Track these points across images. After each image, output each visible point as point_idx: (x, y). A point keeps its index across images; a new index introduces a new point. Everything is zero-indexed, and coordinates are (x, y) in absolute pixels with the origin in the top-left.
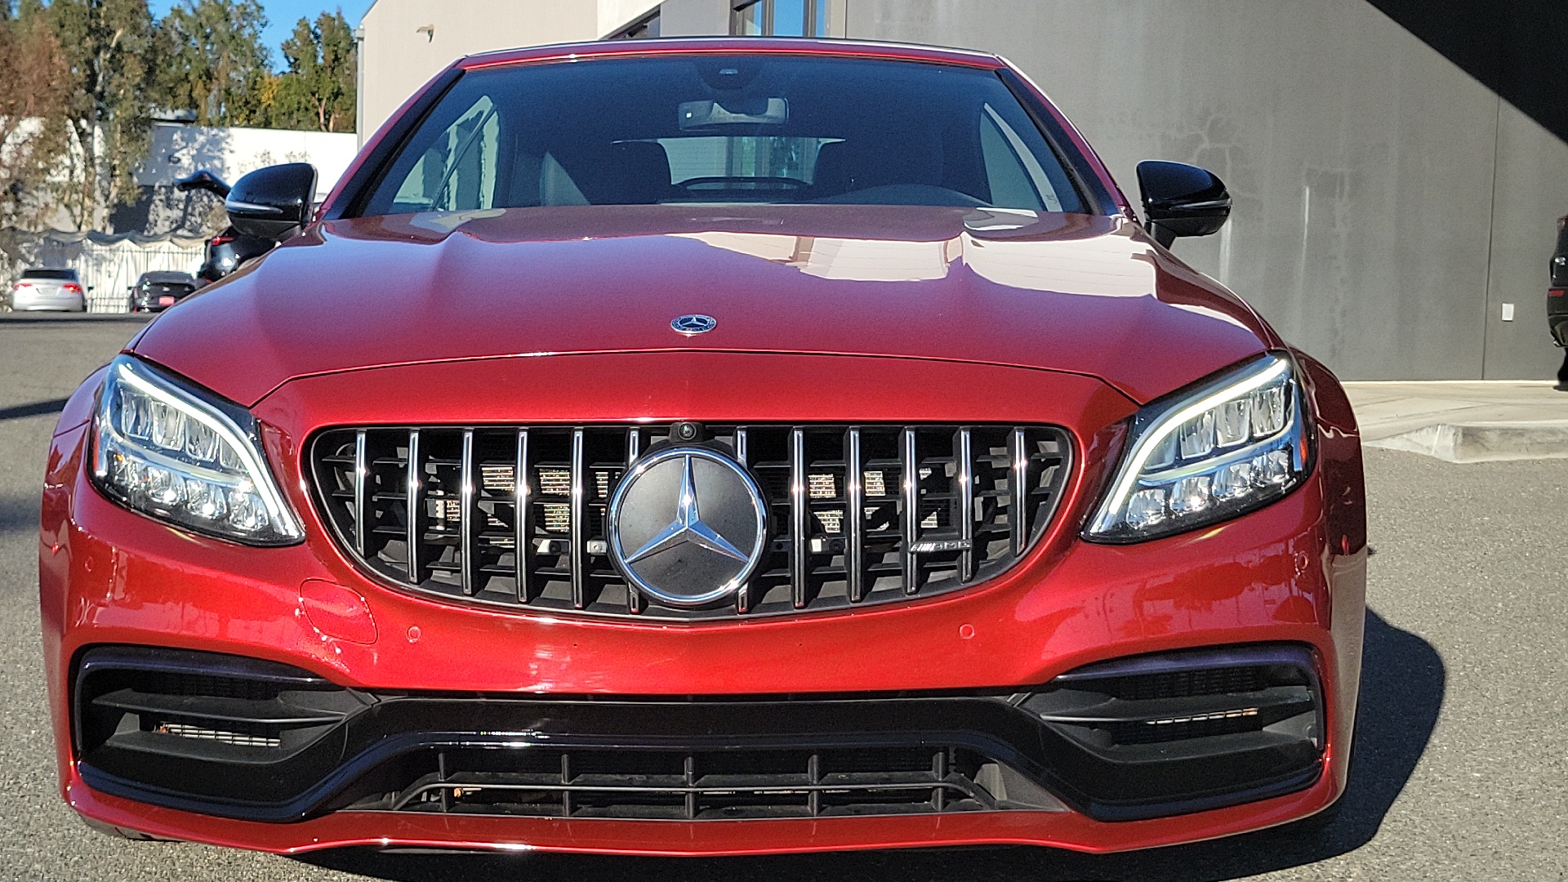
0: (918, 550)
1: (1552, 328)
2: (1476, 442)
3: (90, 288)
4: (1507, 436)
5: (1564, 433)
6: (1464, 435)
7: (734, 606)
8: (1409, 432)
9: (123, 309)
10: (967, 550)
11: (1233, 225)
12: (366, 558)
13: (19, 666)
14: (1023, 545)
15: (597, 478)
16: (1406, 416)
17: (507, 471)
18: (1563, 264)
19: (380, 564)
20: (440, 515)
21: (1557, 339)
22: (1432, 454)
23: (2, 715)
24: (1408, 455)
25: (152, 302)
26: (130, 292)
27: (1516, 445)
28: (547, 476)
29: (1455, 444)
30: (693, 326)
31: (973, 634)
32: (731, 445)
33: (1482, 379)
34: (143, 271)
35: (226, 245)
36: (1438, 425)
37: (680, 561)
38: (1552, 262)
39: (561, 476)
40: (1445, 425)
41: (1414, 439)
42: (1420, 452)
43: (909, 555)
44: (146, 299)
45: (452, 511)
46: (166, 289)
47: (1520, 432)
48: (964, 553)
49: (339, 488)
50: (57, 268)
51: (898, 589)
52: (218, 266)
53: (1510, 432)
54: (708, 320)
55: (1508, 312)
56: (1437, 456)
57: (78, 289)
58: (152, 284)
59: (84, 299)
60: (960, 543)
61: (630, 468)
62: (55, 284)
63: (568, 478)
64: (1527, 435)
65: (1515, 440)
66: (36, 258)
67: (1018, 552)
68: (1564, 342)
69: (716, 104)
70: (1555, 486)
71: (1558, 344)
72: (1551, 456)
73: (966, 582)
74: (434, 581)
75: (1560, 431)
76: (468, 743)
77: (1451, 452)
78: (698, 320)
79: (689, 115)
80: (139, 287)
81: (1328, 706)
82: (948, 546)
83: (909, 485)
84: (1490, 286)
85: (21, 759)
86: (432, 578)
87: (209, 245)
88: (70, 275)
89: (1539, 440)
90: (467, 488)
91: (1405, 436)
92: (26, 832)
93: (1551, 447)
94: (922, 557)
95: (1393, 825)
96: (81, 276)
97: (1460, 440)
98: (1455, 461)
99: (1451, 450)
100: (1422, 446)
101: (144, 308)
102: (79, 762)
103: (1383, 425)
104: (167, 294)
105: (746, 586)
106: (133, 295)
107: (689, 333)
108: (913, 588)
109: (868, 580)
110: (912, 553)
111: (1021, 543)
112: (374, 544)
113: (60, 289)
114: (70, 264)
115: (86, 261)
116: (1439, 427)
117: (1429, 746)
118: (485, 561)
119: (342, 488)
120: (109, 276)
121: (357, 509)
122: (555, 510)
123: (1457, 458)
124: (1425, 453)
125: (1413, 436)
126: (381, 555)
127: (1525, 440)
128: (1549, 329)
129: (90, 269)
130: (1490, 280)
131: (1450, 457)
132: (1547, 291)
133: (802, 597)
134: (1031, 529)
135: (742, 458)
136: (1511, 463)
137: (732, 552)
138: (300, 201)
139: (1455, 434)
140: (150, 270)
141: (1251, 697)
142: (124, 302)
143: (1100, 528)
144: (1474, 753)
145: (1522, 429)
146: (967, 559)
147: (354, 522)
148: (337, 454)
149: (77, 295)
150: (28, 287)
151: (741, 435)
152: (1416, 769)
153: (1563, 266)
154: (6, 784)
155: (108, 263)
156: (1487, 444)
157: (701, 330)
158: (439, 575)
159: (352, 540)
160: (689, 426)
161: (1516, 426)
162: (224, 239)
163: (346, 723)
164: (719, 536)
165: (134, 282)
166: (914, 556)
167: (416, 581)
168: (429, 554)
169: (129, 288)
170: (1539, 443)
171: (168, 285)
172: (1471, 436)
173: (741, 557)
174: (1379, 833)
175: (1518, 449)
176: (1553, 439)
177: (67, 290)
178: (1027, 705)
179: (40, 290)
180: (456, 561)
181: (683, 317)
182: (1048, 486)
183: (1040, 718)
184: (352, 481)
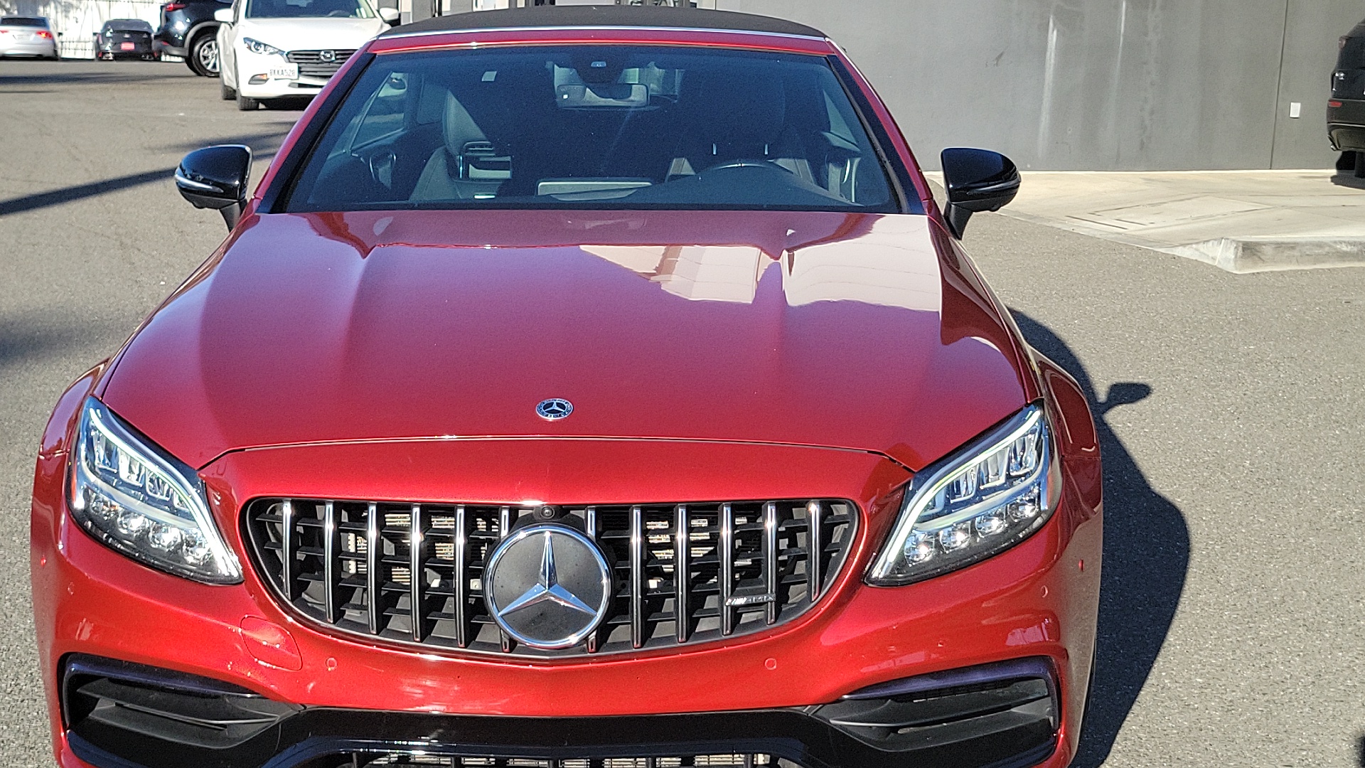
0: (732, 604)
1: (1330, 134)
2: (1254, 255)
3: (60, 34)
4: (1281, 249)
5: (1330, 246)
6: (1244, 249)
7: (585, 645)
8: (1197, 243)
9: (91, 54)
10: (771, 602)
11: (1058, 35)
12: (292, 601)
13: (14, 538)
14: (817, 594)
15: (478, 523)
16: (1198, 218)
17: (405, 518)
18: (1342, 78)
19: (304, 605)
20: (352, 549)
21: (1334, 144)
22: (1216, 264)
23: (3, 601)
24: (1195, 263)
25: (114, 47)
26: (95, 38)
27: (1288, 257)
28: (437, 521)
29: (1236, 257)
30: (554, 412)
31: (775, 667)
32: (584, 518)
33: (1270, 169)
34: (106, 19)
35: (179, 11)
36: (1222, 238)
37: (541, 615)
38: (1333, 75)
39: (448, 521)
40: (1228, 239)
41: (1202, 250)
42: (1206, 261)
43: (725, 608)
44: (110, 44)
45: (362, 548)
46: (127, 36)
47: (1292, 246)
48: (769, 603)
49: (270, 539)
50: (30, 16)
51: (717, 629)
52: (172, 30)
53: (1283, 245)
54: (566, 405)
55: (1295, 110)
56: (1220, 266)
57: (49, 35)
58: (114, 31)
59: (55, 45)
60: (765, 597)
61: (502, 541)
62: (28, 31)
63: (453, 523)
64: (1298, 249)
65: (1287, 253)
66: (11, 5)
67: (813, 600)
68: (1340, 147)
69: (588, 89)
70: (1317, 304)
71: (1335, 149)
72: (1318, 266)
73: (771, 624)
74: (347, 620)
75: (1326, 244)
76: (375, 750)
77: (1232, 264)
78: (558, 405)
79: (565, 97)
80: (103, 34)
81: (1063, 697)
82: (756, 600)
83: (726, 532)
84: (1280, 87)
85: (20, 655)
86: (345, 617)
87: (164, 10)
88: (40, 23)
89: (1308, 253)
90: (372, 533)
91: (1194, 246)
92: (27, 745)
93: (1317, 259)
94: (735, 609)
95: (1123, 744)
96: (51, 22)
97: (1240, 253)
98: (1235, 272)
99: (1232, 262)
100: (1208, 256)
101: (109, 53)
102: (68, 731)
103: (1176, 228)
104: (128, 41)
105: (594, 633)
106: (98, 41)
107: (551, 418)
108: (728, 632)
109: (692, 623)
110: (727, 606)
111: (815, 593)
112: (298, 588)
113: (33, 36)
114: (41, 12)
115: (56, 8)
116: (1223, 240)
117: (1165, 644)
118: (387, 602)
119: (273, 540)
120: (77, 22)
121: (284, 555)
122: (444, 548)
123: (1236, 269)
124: (1210, 262)
125: (1201, 246)
126: (304, 596)
127: (1296, 253)
128: (1327, 133)
129: (59, 14)
130: (1281, 82)
131: (1230, 267)
132: (1327, 102)
133: (639, 641)
134: (824, 579)
135: (591, 532)
136: (1282, 274)
137: (582, 607)
138: (237, 183)
139: (1236, 248)
140: (112, 18)
141: (1001, 695)
142: (90, 46)
143: (880, 574)
144: (1202, 653)
145: (1295, 243)
146: (771, 608)
147: (282, 565)
148: (267, 512)
149: (48, 41)
150: (5, 33)
151: (591, 513)
152: (1151, 674)
153: (1342, 80)
154: (9, 685)
155: (75, 10)
156: (1262, 257)
157: (560, 416)
158: (351, 614)
159: (280, 585)
160: (549, 509)
161: (1289, 240)
162: (177, 6)
163: (279, 723)
164: (573, 596)
165: (99, 29)
166: (729, 608)
167: (332, 622)
168: (342, 595)
169: (95, 34)
170: (1308, 255)
171: (129, 32)
172: (1249, 250)
173: (592, 612)
174: (1111, 754)
175: (1289, 260)
176: (1320, 251)
177: (39, 36)
178: (818, 713)
179: (17, 37)
180: (364, 604)
181: (546, 402)
182: (838, 541)
183: (830, 723)
184: (280, 531)
